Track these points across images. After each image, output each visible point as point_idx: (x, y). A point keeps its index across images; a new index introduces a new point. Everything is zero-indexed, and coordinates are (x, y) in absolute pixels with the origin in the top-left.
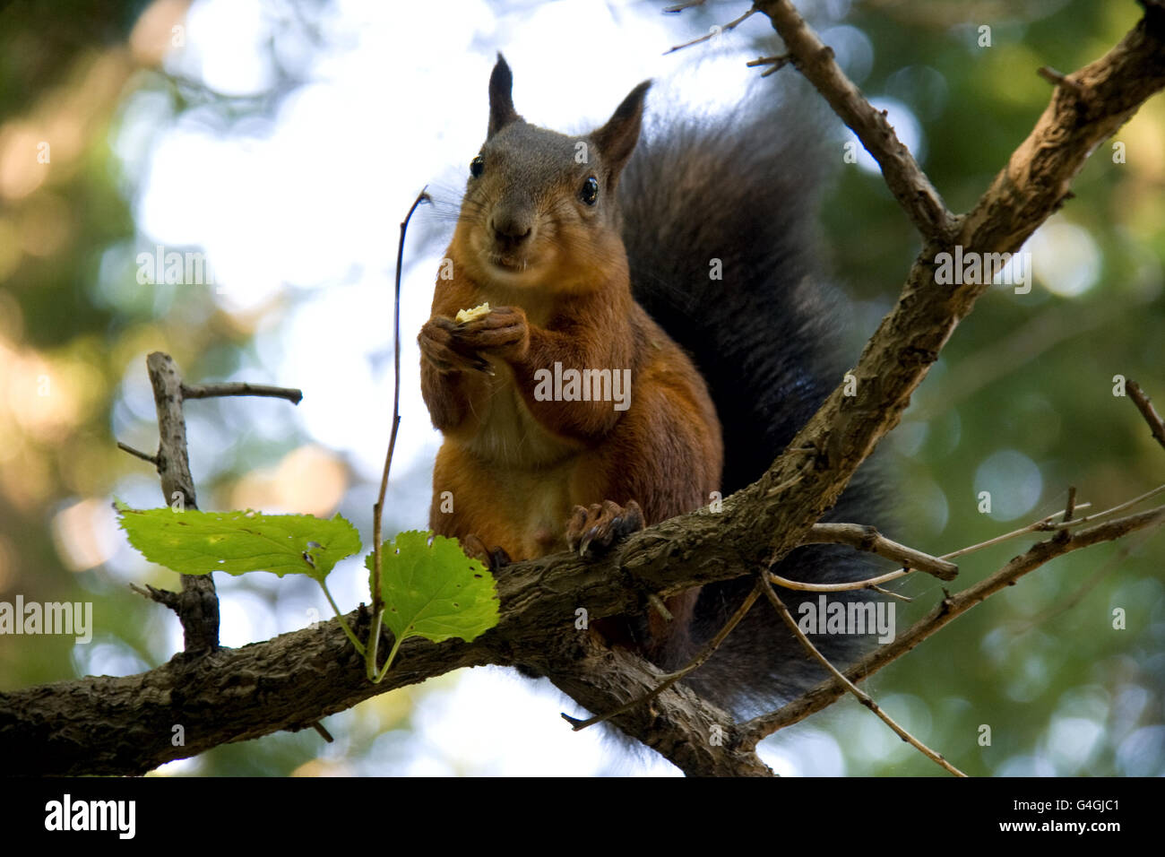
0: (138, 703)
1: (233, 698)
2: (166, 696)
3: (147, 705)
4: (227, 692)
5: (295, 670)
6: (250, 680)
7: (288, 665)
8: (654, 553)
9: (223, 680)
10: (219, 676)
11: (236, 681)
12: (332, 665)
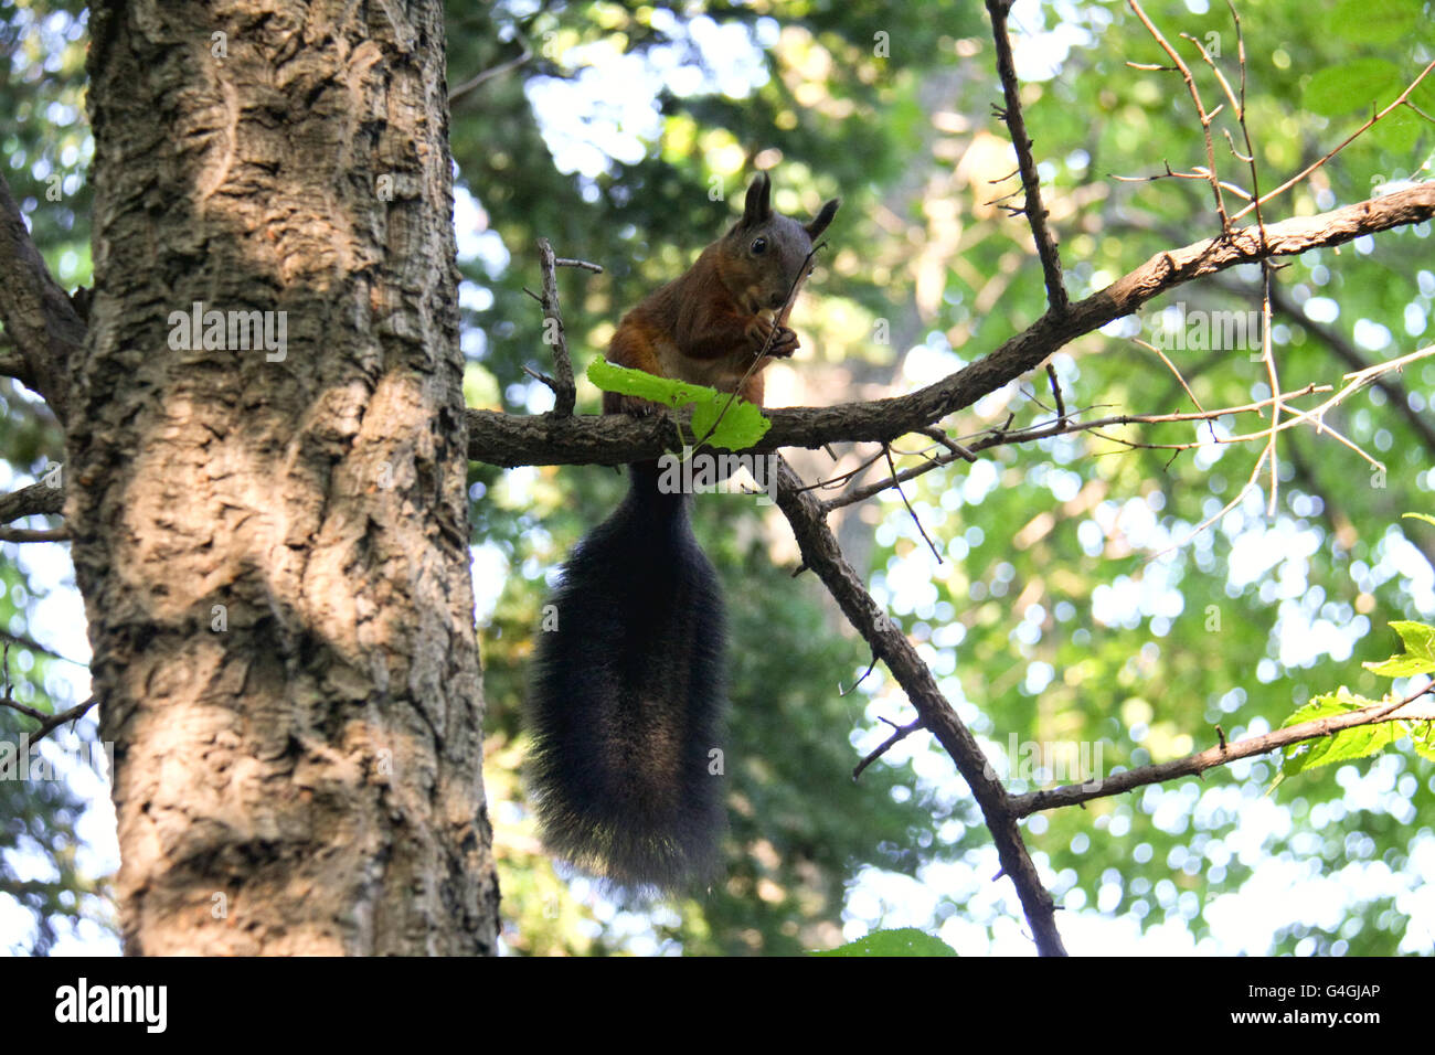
0: (524, 434)
1: (581, 445)
2: (543, 435)
3: (531, 437)
4: (578, 441)
5: (621, 439)
6: (593, 438)
7: (616, 436)
8: (834, 423)
9: (578, 434)
10: (574, 432)
11: (584, 437)
12: (641, 441)
